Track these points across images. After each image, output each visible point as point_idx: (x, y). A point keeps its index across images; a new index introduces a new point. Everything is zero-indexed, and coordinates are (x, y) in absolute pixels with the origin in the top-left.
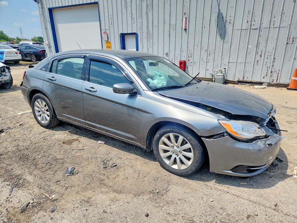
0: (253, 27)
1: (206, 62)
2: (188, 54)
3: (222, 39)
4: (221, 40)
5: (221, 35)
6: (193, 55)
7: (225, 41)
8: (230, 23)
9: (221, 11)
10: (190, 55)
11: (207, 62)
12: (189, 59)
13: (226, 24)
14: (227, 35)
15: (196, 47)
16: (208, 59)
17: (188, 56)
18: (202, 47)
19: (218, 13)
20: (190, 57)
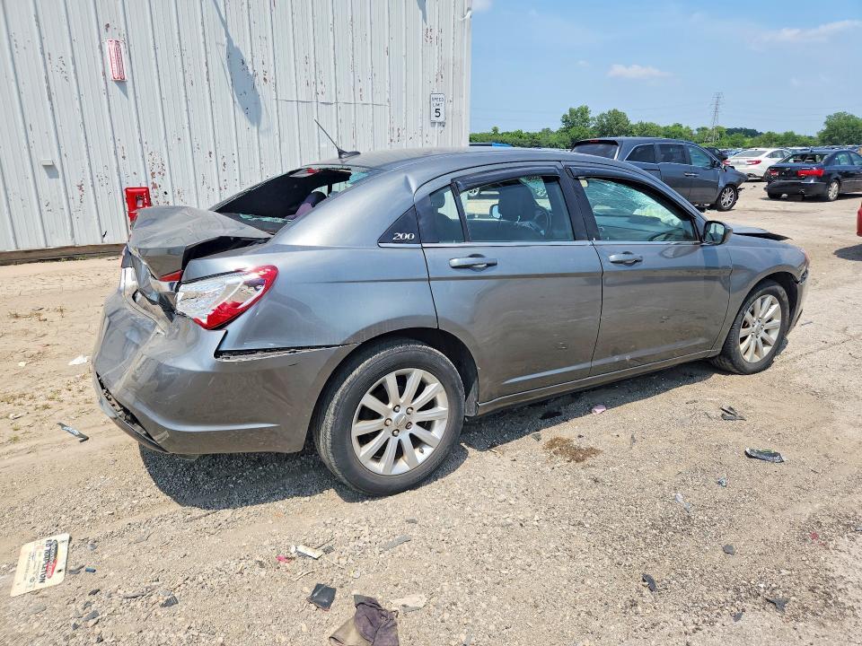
0: (322, 98)
1: (217, 190)
2: (148, 167)
3: (252, 123)
4: (249, 125)
5: (246, 110)
6: (166, 167)
7: (263, 127)
8: (265, 79)
9: (236, 44)
10: (156, 170)
11: (220, 189)
12: (156, 181)
13: (256, 84)
14: (264, 112)
15: (173, 142)
16: (221, 180)
17: (149, 173)
18: (195, 144)
19: (228, 48)
20: (156, 175)
